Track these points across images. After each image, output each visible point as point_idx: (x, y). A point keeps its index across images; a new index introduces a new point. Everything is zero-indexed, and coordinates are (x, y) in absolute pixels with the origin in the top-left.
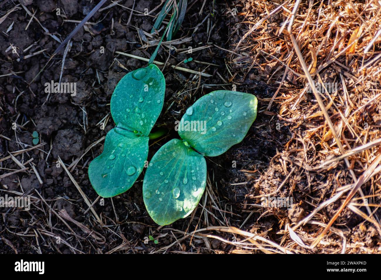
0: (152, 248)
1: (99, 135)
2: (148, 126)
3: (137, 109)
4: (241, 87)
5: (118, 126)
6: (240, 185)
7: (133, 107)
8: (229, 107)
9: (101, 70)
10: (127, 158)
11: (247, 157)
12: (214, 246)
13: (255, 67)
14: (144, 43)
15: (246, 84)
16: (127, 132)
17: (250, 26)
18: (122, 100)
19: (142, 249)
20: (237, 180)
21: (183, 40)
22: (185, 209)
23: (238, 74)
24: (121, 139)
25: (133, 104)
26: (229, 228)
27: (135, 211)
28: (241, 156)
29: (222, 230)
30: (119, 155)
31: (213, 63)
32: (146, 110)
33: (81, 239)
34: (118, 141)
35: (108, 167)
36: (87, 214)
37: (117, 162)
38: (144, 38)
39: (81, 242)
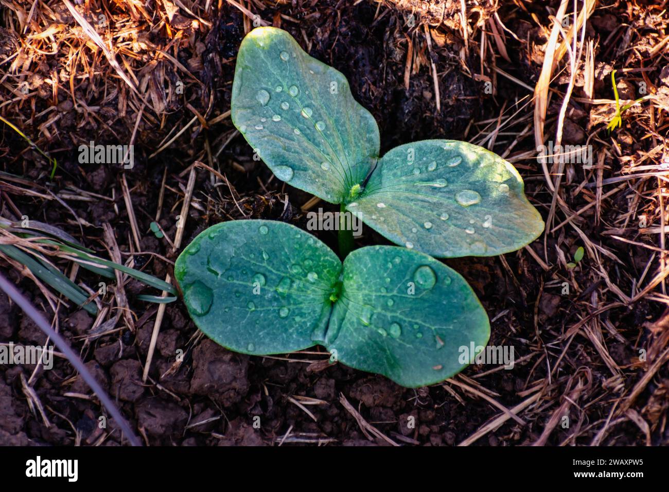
0: (592, 274)
1: (336, 419)
2: (319, 256)
3: (280, 290)
4: (219, 95)
5: (320, 339)
6: (439, 88)
7: (276, 299)
8: (269, 93)
9: (186, 419)
10: (395, 293)
11: (375, 71)
12: (579, 136)
13: (176, 53)
14: (120, 323)
15: (213, 78)
16: (335, 319)
17: (80, 77)
18: (260, 331)
19: (595, 294)
20: (428, 95)
21: (111, 244)
22: (505, 179)
23: (190, 103)
24: (352, 324)
25: (270, 301)
26: (538, 96)
27: (509, 319)
28: (374, 83)
29: (543, 116)
30: (389, 315)
31: (161, 181)
32: (285, 264)
33: (584, 423)
34: (356, 330)
35: (419, 335)
36: (525, 420)
37: (407, 315)
38: (110, 325)
39: (591, 423)
